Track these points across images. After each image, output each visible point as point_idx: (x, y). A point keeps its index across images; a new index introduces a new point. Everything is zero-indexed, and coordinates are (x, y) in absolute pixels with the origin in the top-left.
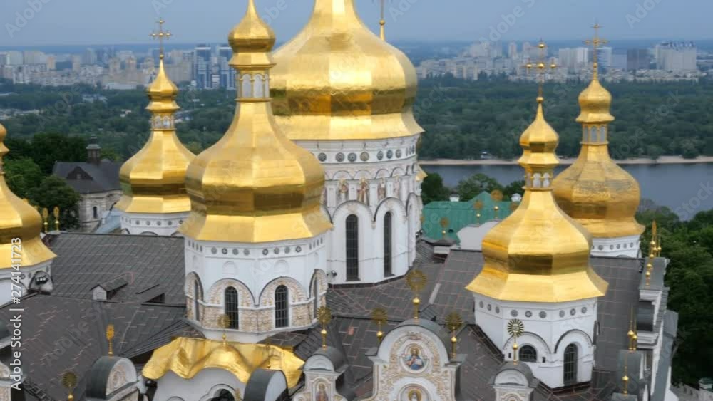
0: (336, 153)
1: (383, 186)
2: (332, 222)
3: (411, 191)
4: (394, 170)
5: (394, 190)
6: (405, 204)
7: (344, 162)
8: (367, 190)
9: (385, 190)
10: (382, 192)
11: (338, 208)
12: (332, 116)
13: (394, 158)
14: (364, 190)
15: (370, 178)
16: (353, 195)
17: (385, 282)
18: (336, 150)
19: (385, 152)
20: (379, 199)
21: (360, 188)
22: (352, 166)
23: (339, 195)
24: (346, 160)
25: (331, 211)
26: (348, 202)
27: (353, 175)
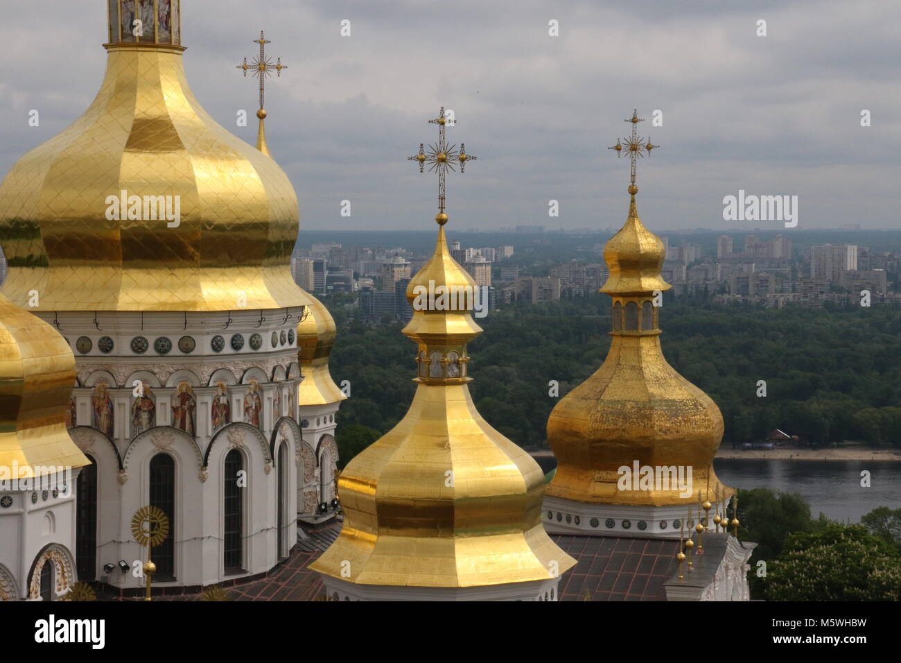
0: (133, 337)
1: (223, 400)
2: (121, 467)
3: (285, 414)
4: (245, 371)
5: (247, 410)
6: (268, 437)
7: (147, 353)
8: (192, 408)
9: (228, 408)
10: (222, 412)
11: (133, 440)
12: (125, 267)
13: (246, 348)
14: (186, 407)
15: (197, 384)
16: (164, 417)
17: (227, 584)
18: (130, 330)
19: (227, 339)
20: (215, 425)
21: (177, 403)
22: (163, 361)
23: (137, 417)
24: (151, 351)
25: (121, 446)
26: (153, 427)
27: (163, 379)
